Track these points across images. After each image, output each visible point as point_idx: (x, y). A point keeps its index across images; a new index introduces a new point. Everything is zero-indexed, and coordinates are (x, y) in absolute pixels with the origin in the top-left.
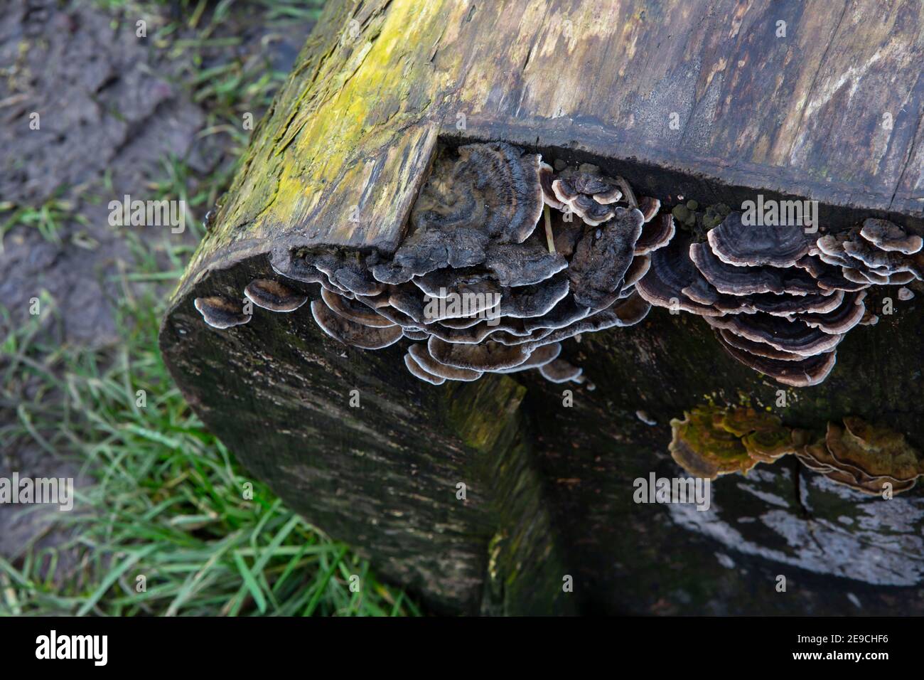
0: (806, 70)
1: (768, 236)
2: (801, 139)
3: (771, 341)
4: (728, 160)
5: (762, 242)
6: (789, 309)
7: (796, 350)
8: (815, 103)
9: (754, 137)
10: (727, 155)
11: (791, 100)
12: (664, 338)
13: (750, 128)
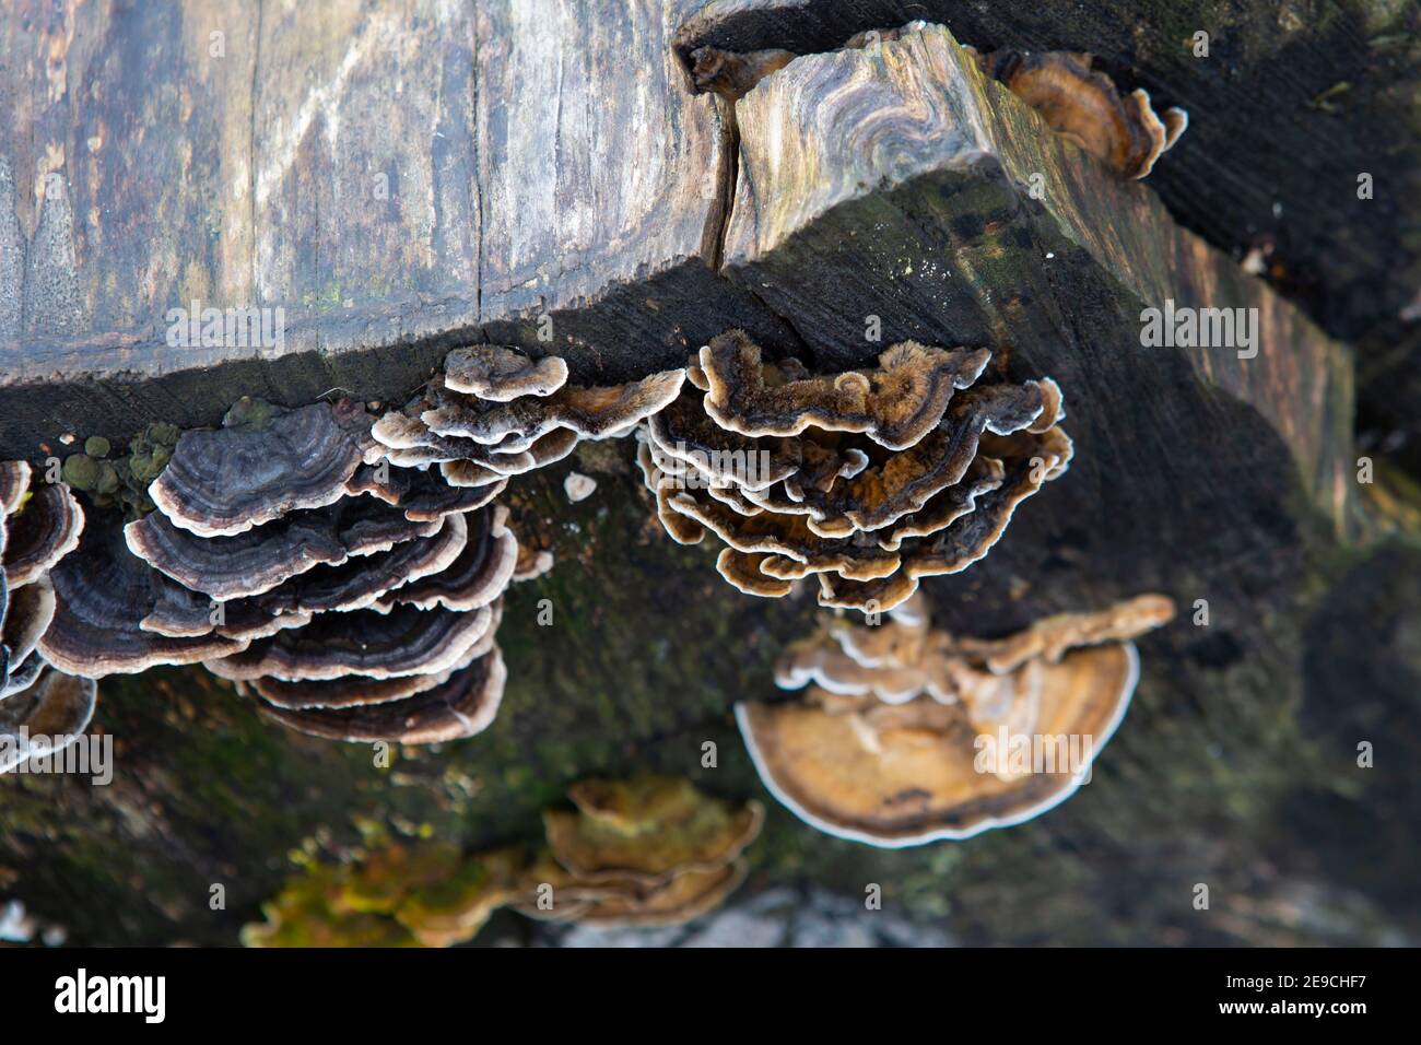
0: (229, 119)
1: (272, 454)
2: (266, 248)
3: (361, 666)
4: (133, 330)
5: (266, 469)
6: (369, 587)
7: (415, 666)
8: (269, 174)
9: (172, 272)
10: (130, 323)
11: (220, 184)
12: (163, 764)
13: (159, 258)
